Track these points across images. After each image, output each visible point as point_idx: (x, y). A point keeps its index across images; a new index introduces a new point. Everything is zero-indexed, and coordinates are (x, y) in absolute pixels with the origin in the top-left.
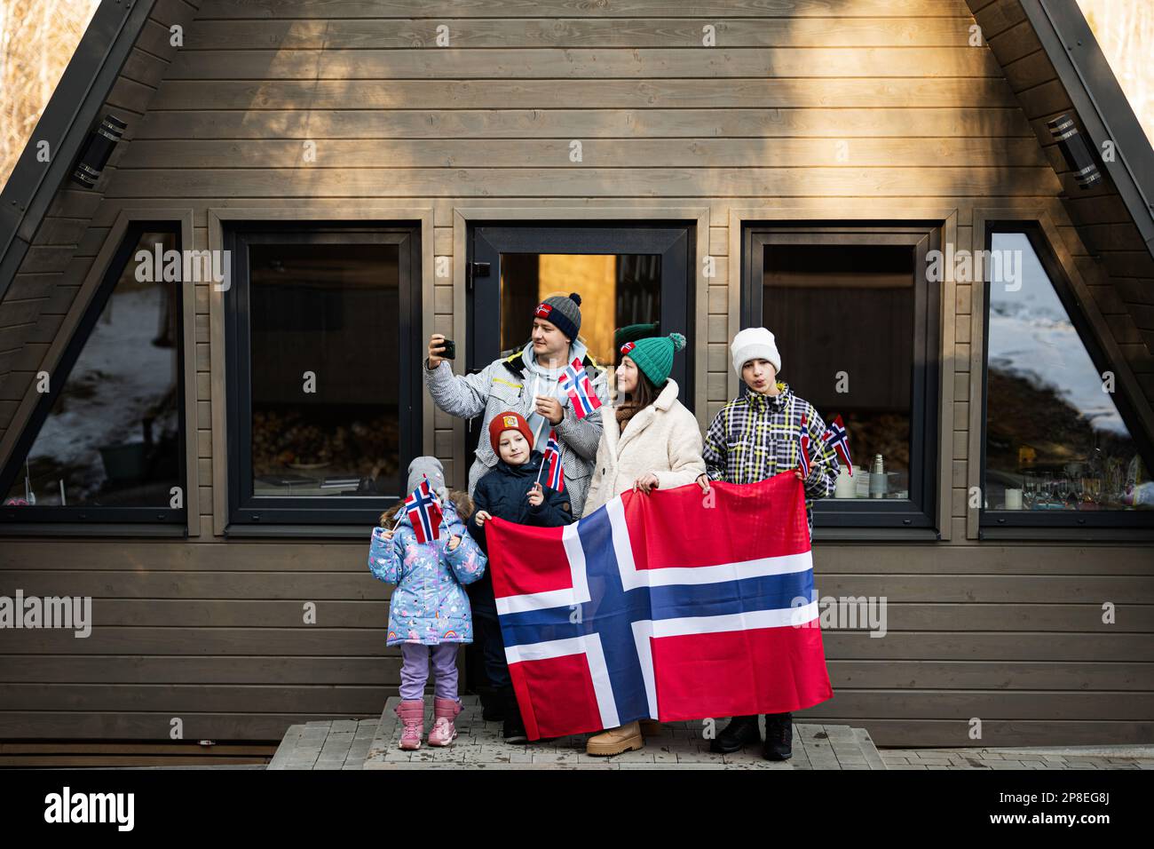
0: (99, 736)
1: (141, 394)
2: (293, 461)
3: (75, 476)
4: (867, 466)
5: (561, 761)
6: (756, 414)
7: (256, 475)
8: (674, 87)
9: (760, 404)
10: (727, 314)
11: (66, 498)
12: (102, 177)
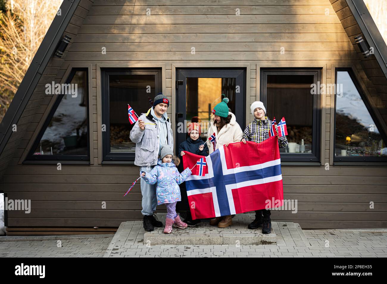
0: (63, 225)
1: (76, 121)
2: (122, 141)
3: (55, 146)
4: (299, 143)
5: (205, 233)
6: (259, 126)
7: (111, 146)
8: (239, 26)
9: (260, 123)
10: (256, 96)
11: (53, 152)
12: (64, 54)
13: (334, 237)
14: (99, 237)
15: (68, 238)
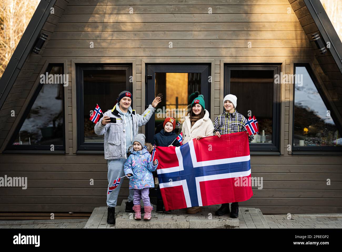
0: (40, 211)
1: (52, 113)
3: (33, 136)
4: (260, 133)
5: (172, 218)
6: (227, 118)
7: (85, 136)
8: (204, 25)
9: (228, 116)
10: (220, 90)
11: (31, 143)
12: (41, 51)
13: (293, 222)
14: (74, 222)
15: (45, 223)
